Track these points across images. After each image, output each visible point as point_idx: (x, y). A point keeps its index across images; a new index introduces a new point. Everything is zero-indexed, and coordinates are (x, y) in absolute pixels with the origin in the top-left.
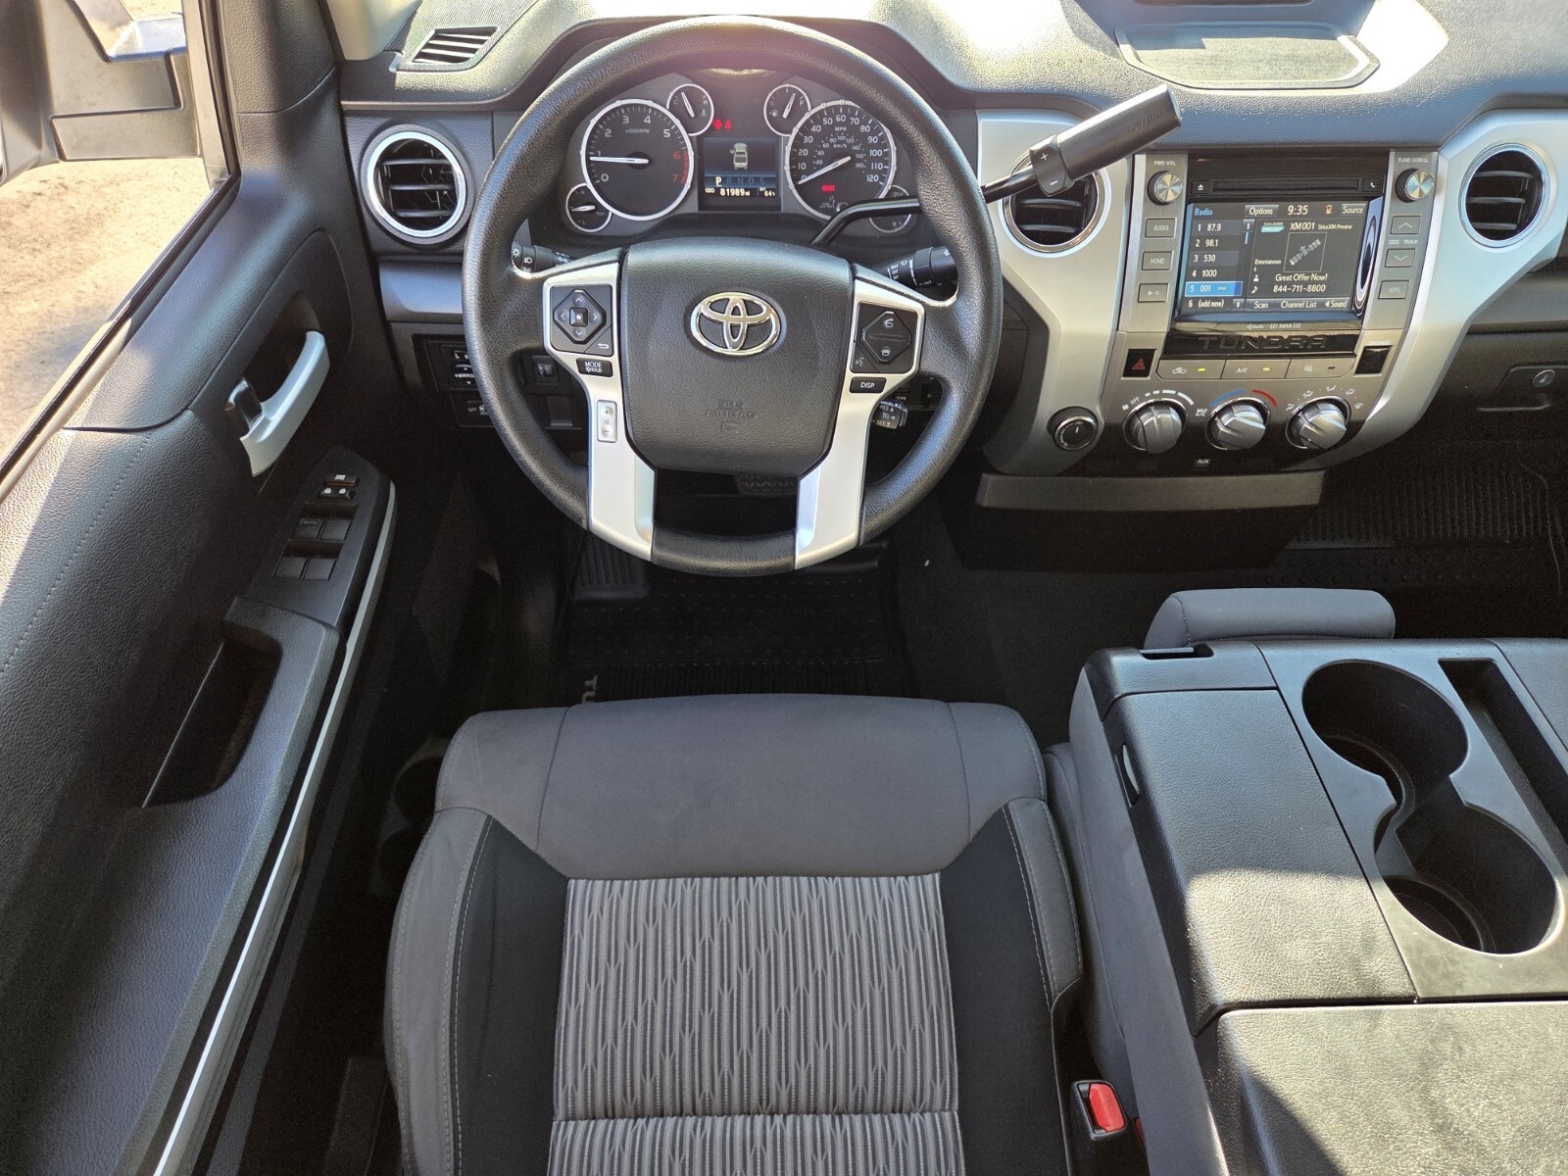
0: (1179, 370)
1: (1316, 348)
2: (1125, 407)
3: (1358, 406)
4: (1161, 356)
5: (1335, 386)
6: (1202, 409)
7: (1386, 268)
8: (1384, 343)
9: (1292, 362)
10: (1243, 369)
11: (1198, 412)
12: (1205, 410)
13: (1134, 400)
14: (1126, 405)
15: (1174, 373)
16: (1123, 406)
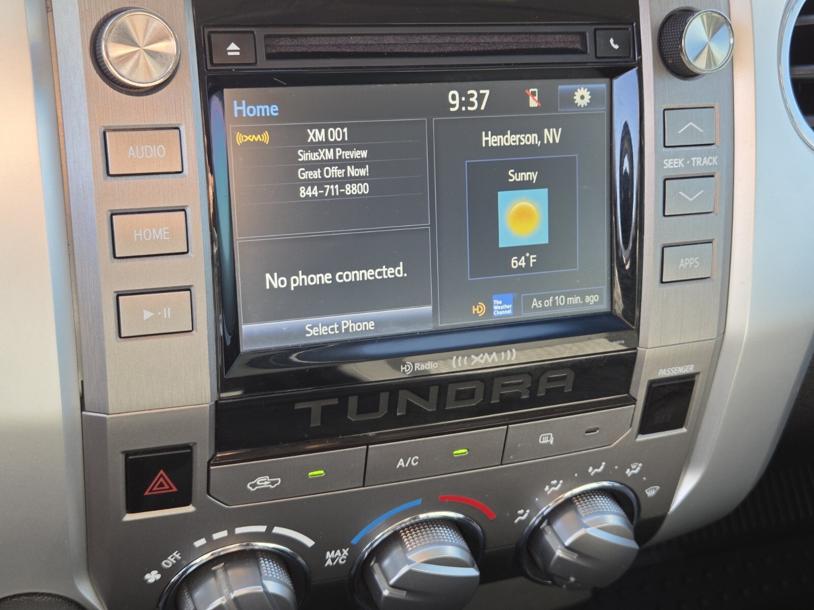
0: (263, 482)
1: (554, 396)
2: (153, 577)
3: (651, 492)
4: (211, 456)
5: (604, 463)
6: (338, 551)
7: (666, 218)
8: (684, 370)
9: (510, 430)
10: (410, 458)
11: (330, 557)
12: (345, 552)
13: (169, 558)
14: (154, 573)
15: (251, 489)
16: (147, 576)
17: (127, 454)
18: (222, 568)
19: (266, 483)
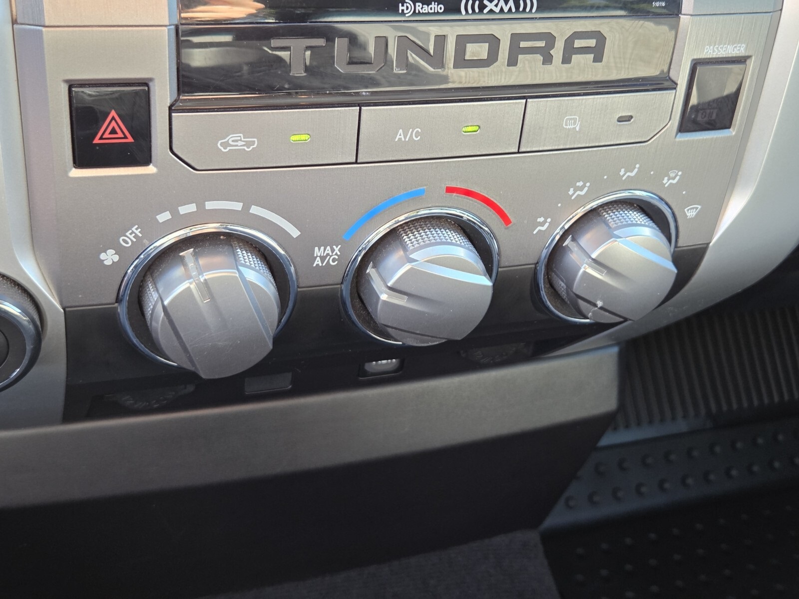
0: (237, 141)
2: (109, 257)
3: (691, 213)
4: (173, 100)
5: (638, 166)
6: (328, 248)
8: (734, 50)
9: (529, 105)
10: (411, 130)
11: (319, 255)
12: (337, 250)
13: (128, 234)
14: (111, 252)
15: (222, 149)
16: (103, 256)
17: (70, 84)
18: (192, 254)
19: (240, 143)
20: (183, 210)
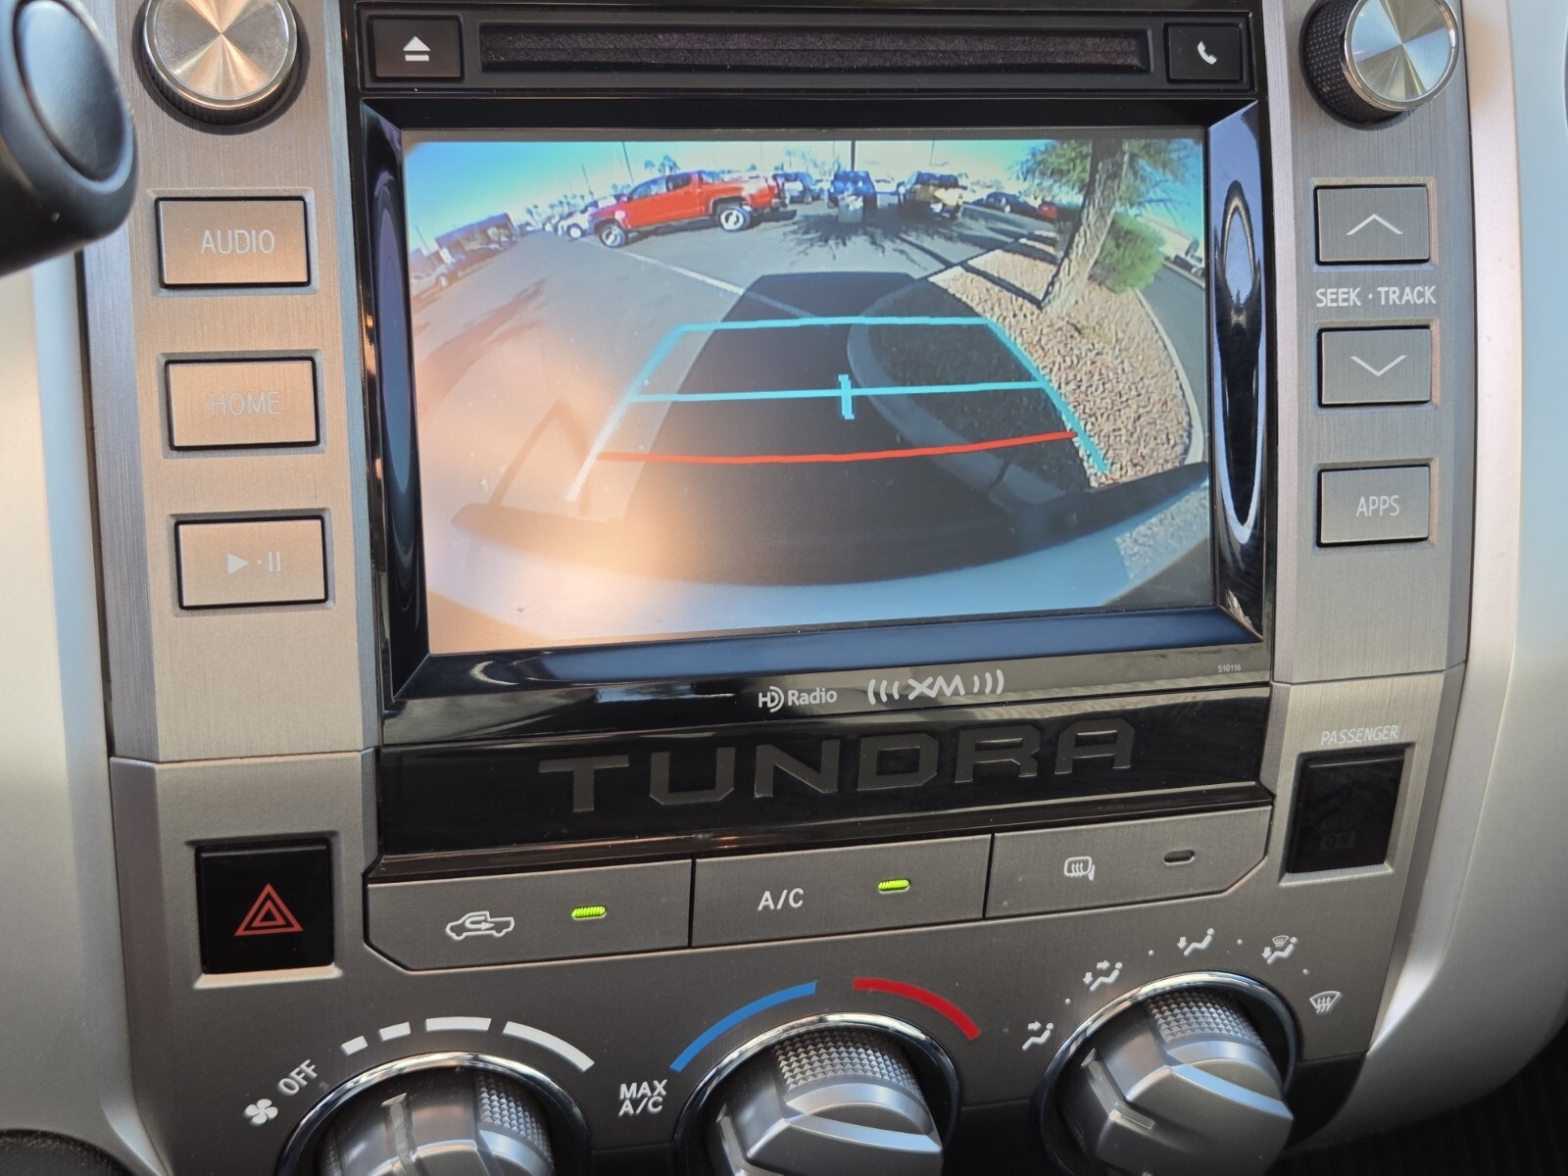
0: (478, 923)
2: (261, 1112)
3: (1323, 1004)
4: (369, 862)
5: (1211, 931)
6: (645, 1084)
7: (1325, 411)
8: (1377, 736)
9: (997, 843)
10: (785, 892)
11: (628, 1096)
12: (660, 1087)
13: (293, 1074)
14: (264, 1103)
15: (454, 936)
16: (250, 1110)
17: (199, 847)
18: (401, 1103)
19: (484, 926)
20: (388, 1033)
